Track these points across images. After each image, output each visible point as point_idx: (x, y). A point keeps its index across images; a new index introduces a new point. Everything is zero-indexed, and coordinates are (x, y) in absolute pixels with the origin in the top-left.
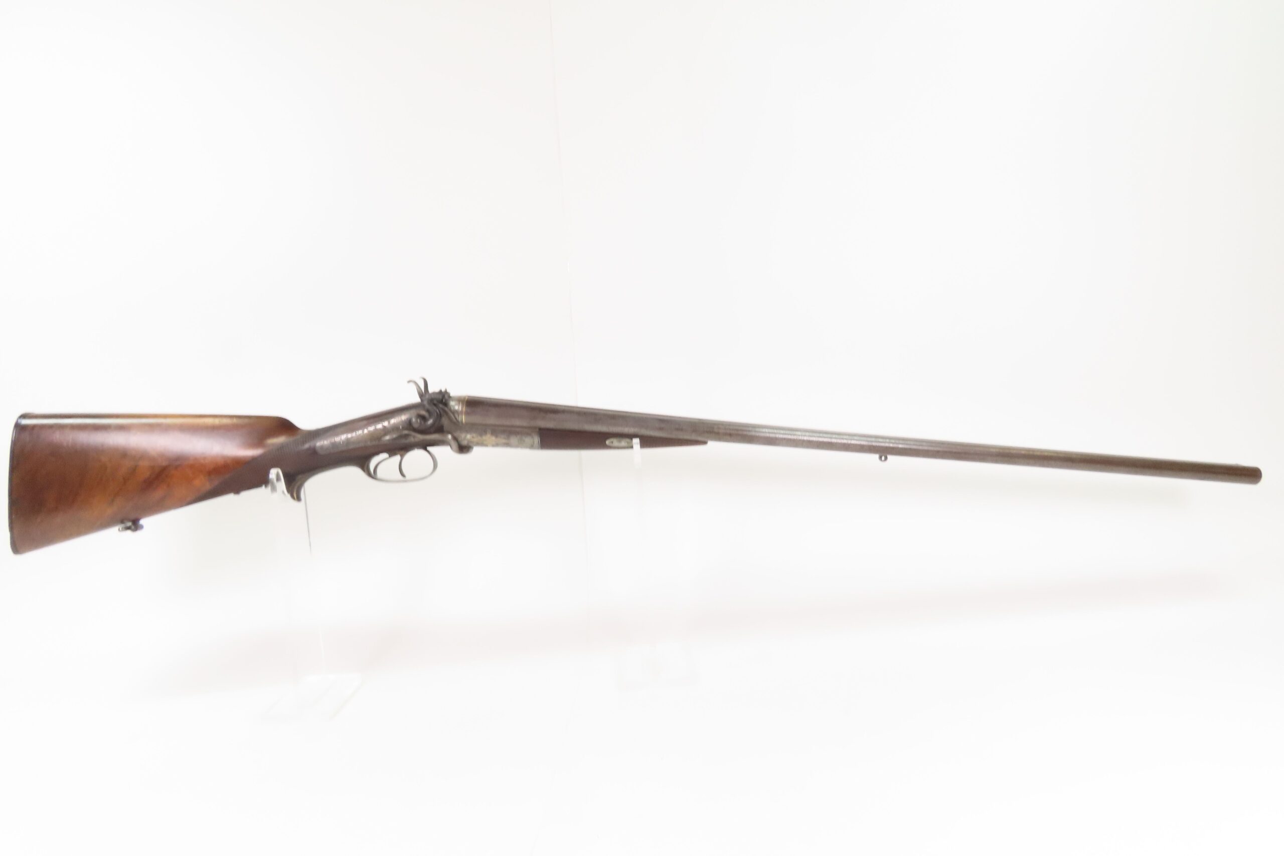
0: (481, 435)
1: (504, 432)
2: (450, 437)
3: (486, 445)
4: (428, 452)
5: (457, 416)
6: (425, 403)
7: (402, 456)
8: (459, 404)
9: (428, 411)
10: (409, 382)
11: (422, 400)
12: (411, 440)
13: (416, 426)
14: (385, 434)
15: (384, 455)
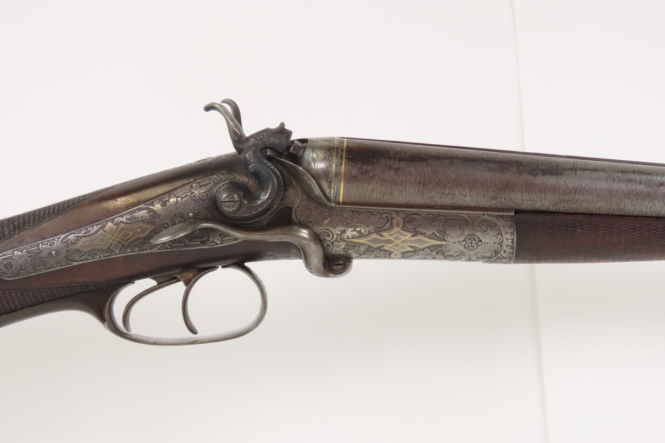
0: (379, 231)
1: (433, 220)
2: (304, 233)
3: (388, 255)
4: (248, 271)
5: (325, 184)
6: (248, 155)
7: (189, 284)
8: (330, 156)
9: (256, 175)
10: (209, 108)
11: (239, 151)
12: (217, 243)
13: (228, 209)
14: (156, 232)
15: (149, 283)
